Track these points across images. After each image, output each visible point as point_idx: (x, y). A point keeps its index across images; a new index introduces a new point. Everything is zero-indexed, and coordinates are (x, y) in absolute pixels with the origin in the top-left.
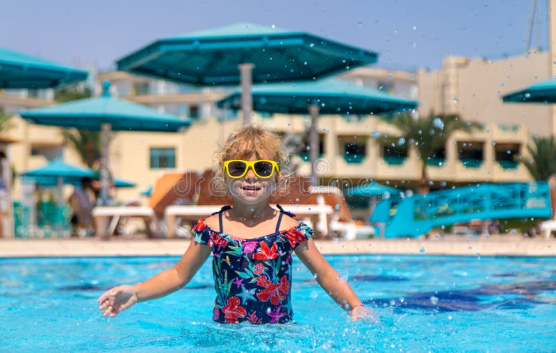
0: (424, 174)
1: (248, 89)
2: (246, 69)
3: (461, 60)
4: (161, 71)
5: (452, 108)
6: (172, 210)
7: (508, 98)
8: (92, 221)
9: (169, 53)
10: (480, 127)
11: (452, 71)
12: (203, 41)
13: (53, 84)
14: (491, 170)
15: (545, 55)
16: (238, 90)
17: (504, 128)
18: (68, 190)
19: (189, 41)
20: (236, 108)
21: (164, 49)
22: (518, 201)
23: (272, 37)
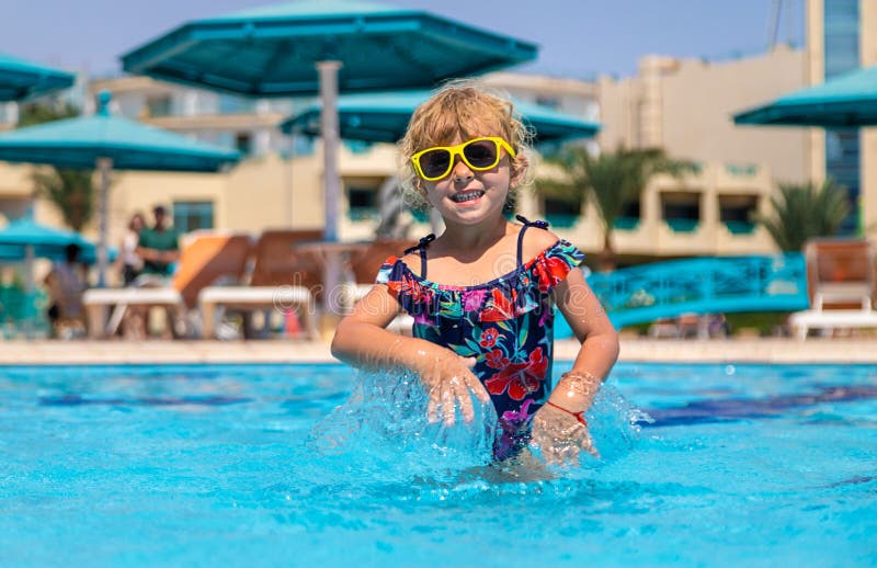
0: (607, 243)
1: (332, 103)
2: (328, 70)
3: (667, 61)
4: (192, 72)
5: (653, 139)
6: (211, 295)
7: (742, 119)
8: (83, 313)
9: (205, 44)
10: (694, 168)
11: (653, 80)
12: (261, 24)
13: (20, 94)
14: (712, 236)
15: (798, 54)
16: (316, 103)
17: (733, 170)
18: (42, 267)
19: (238, 25)
20: (311, 134)
21: (198, 36)
22: (755, 284)
23: (370, 19)
